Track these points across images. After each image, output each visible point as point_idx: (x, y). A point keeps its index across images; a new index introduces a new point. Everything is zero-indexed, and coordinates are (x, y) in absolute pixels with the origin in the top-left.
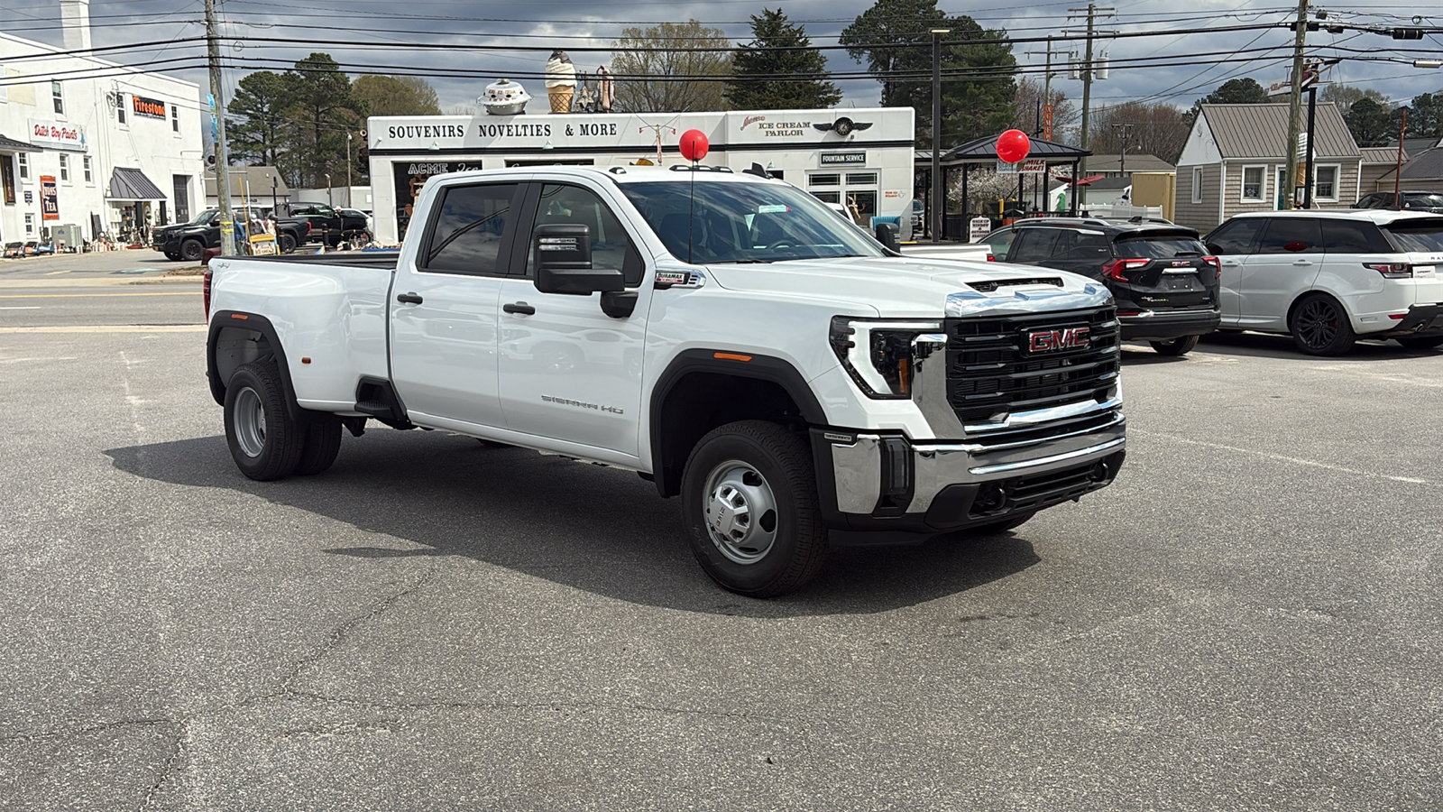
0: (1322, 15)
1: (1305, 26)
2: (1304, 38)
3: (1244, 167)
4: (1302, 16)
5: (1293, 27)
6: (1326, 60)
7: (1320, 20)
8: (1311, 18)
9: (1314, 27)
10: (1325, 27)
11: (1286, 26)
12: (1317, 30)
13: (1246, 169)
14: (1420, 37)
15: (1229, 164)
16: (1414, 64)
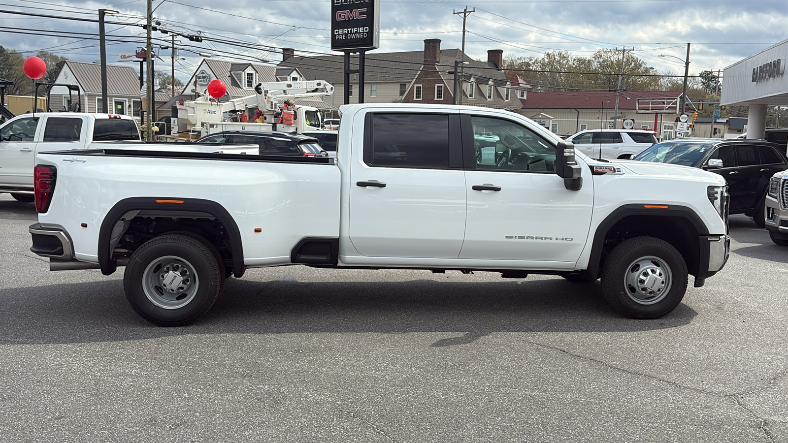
0: (159, 24)
1: (151, 28)
2: (151, 34)
3: (97, 98)
4: (149, 22)
5: (145, 27)
6: (162, 47)
7: (157, 26)
8: (153, 24)
9: (155, 29)
10: (159, 29)
11: (141, 26)
12: (156, 31)
13: (98, 99)
14: (201, 41)
15: (89, 96)
16: (200, 54)
